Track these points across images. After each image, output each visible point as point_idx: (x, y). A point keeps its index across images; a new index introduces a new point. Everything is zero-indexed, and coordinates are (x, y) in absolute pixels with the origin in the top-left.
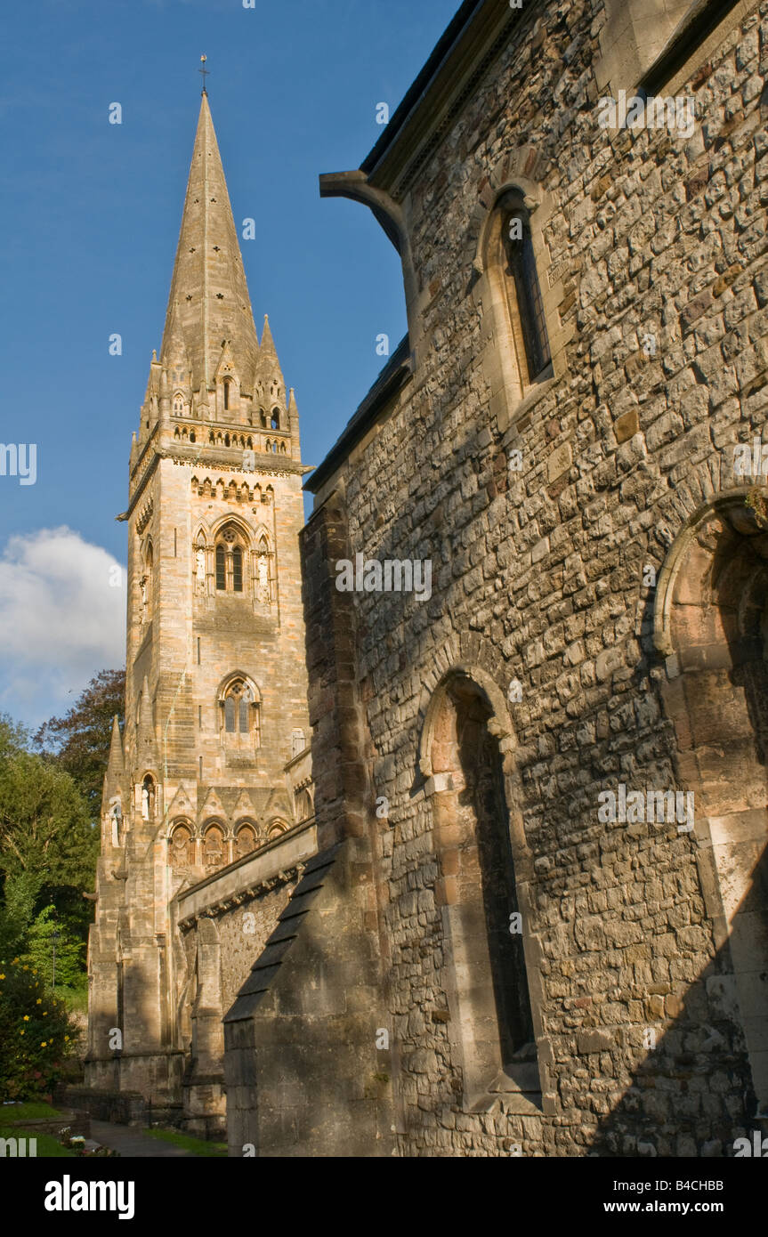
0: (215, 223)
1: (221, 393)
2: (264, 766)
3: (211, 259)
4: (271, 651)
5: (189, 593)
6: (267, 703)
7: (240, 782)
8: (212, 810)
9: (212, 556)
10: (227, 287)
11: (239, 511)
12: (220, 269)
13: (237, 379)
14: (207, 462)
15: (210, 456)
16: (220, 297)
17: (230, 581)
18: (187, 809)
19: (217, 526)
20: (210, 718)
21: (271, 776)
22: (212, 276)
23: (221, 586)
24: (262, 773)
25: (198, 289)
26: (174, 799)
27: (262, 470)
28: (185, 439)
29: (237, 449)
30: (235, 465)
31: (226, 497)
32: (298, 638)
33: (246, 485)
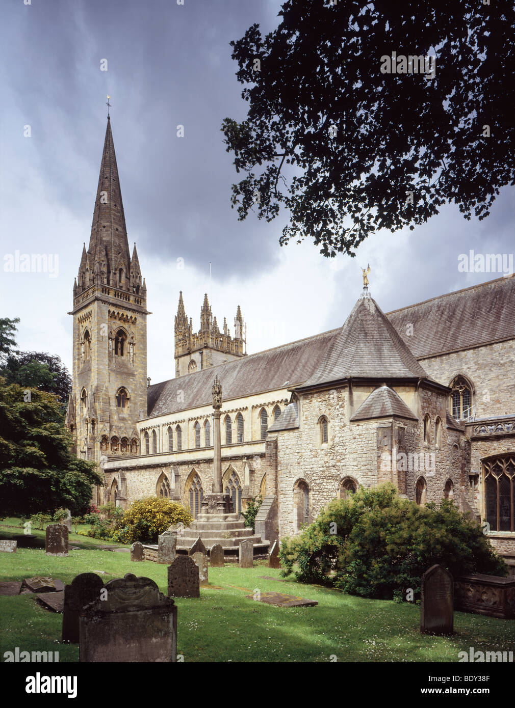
0: (115, 192)
1: (118, 275)
2: (130, 420)
3: (114, 210)
4: (134, 380)
5: (107, 355)
6: (132, 398)
7: (122, 424)
8: (114, 434)
9: (114, 342)
10: (120, 226)
11: (124, 326)
12: (117, 216)
13: (125, 270)
14: (114, 305)
15: (114, 302)
16: (117, 230)
17: (119, 351)
18: (107, 433)
19: (116, 331)
20: (114, 402)
21: (132, 424)
22: (114, 219)
23: (116, 353)
24: (129, 422)
25: (108, 224)
26: (102, 429)
27: (133, 311)
28: (105, 293)
29: (125, 300)
30: (124, 307)
31: (120, 320)
32: (143, 377)
33: (127, 316)
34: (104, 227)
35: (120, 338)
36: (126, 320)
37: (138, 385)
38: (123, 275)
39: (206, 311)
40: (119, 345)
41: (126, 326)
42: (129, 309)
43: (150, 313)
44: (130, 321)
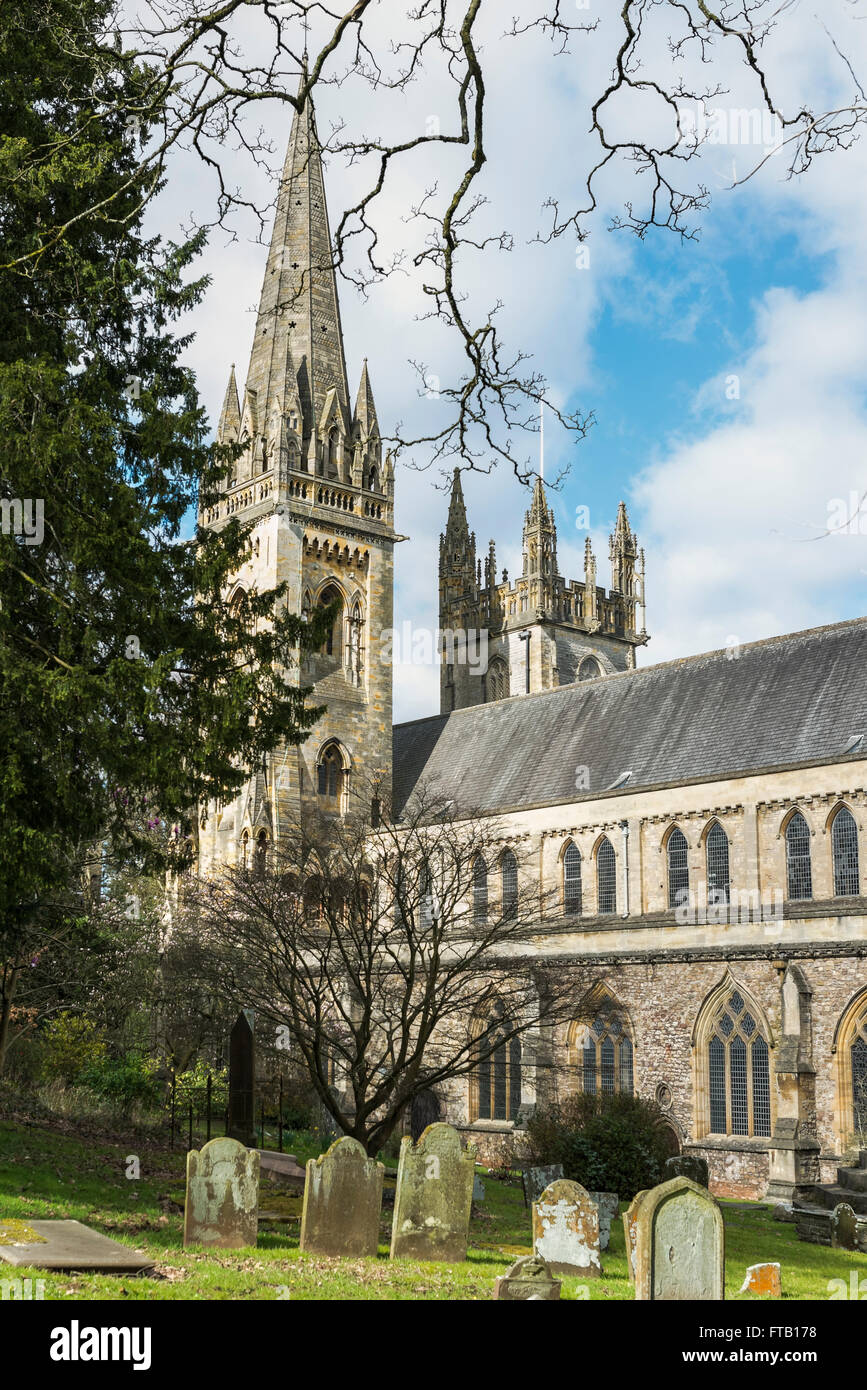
3: (317, 280)
4: (361, 720)
6: (355, 770)
10: (331, 320)
11: (339, 576)
12: (323, 295)
14: (317, 523)
15: (319, 516)
16: (324, 329)
19: (320, 590)
20: (312, 779)
22: (318, 303)
27: (362, 535)
28: (297, 494)
29: (342, 509)
30: (339, 527)
31: (329, 559)
32: (382, 709)
33: (347, 549)
34: (293, 325)
35: (328, 607)
36: (341, 560)
37: (372, 734)
38: (339, 444)
41: (343, 576)
42: (351, 532)
43: (402, 539)
44: (354, 562)
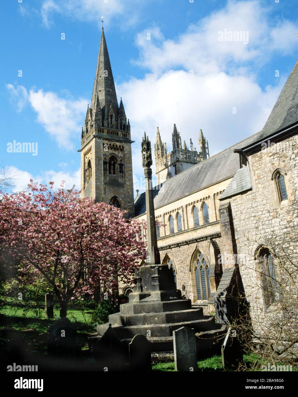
0: (107, 69)
1: (110, 119)
3: (106, 80)
4: (123, 191)
5: (102, 175)
6: (123, 205)
9: (108, 165)
10: (111, 88)
12: (109, 83)
13: (114, 116)
16: (109, 91)
17: (112, 171)
19: (109, 157)
22: (107, 85)
23: (110, 173)
25: (103, 89)
27: (121, 141)
28: (101, 132)
29: (115, 135)
30: (114, 140)
31: (112, 149)
34: (100, 91)
35: (112, 162)
36: (116, 149)
38: (114, 119)
39: (176, 136)
40: (112, 167)
41: (116, 153)
42: (118, 141)
43: (133, 142)
44: (119, 149)
